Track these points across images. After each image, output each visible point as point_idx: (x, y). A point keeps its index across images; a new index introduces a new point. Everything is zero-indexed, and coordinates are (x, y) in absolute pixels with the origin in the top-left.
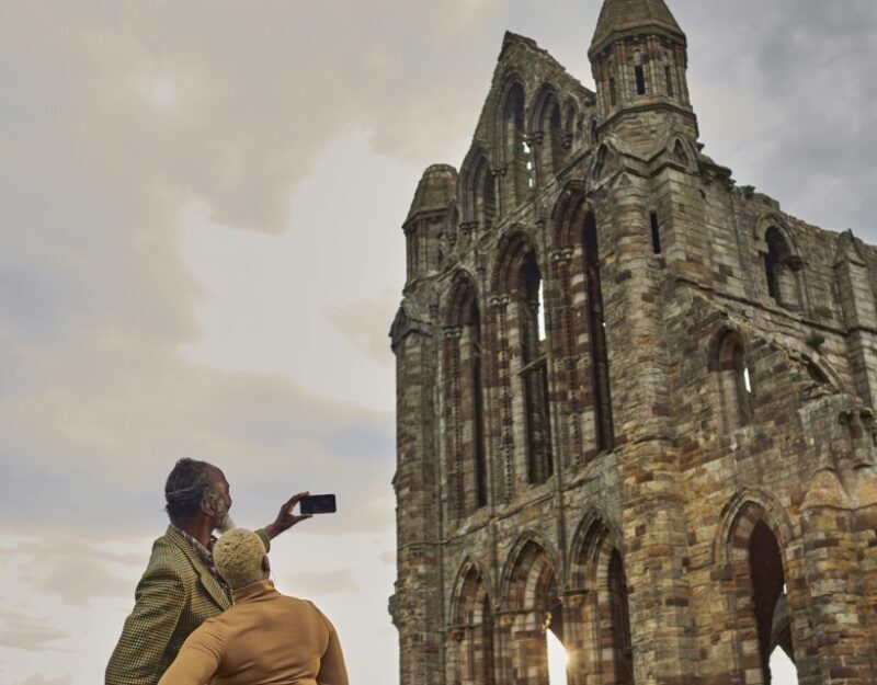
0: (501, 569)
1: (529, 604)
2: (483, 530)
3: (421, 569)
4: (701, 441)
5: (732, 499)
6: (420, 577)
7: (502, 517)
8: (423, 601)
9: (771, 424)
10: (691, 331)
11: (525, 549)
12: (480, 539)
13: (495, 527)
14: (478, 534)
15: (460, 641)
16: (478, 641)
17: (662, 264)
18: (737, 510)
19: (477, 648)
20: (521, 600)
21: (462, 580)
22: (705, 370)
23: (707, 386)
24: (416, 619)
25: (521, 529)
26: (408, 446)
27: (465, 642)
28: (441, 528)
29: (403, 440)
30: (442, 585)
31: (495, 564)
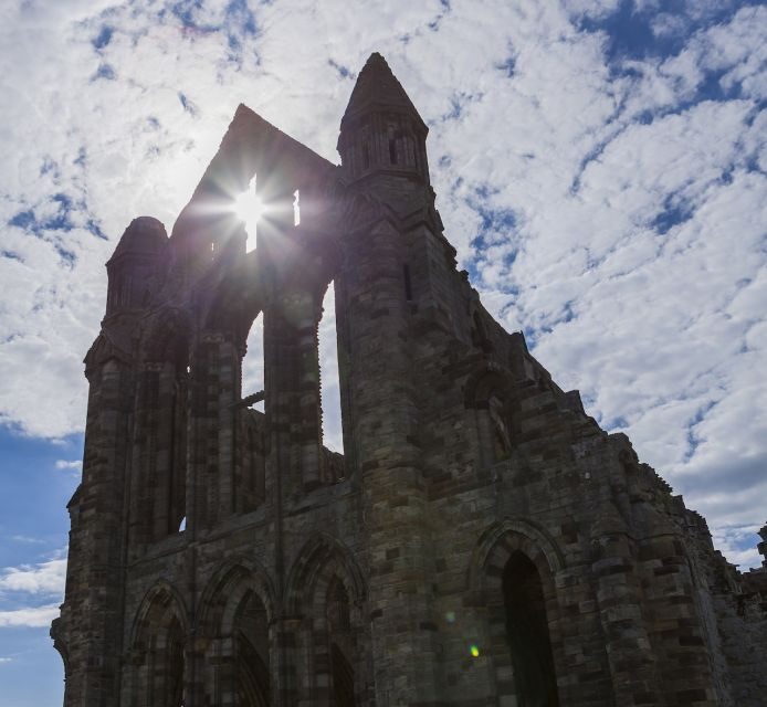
0: (200, 594)
1: (227, 629)
2: (179, 554)
3: (103, 591)
4: (455, 472)
5: (492, 528)
6: (100, 599)
7: (204, 542)
8: (102, 623)
9: (539, 459)
10: (445, 370)
11: (229, 574)
12: (174, 563)
13: (194, 551)
14: (171, 558)
15: (138, 666)
16: (159, 667)
17: (415, 309)
18: (495, 539)
19: (157, 673)
20: (219, 625)
21: (148, 604)
22: (462, 406)
23: (462, 422)
24: (92, 642)
25: (227, 553)
26: (98, 467)
27: (146, 667)
28: (126, 551)
29: (92, 462)
30: (124, 609)
31: (193, 588)
